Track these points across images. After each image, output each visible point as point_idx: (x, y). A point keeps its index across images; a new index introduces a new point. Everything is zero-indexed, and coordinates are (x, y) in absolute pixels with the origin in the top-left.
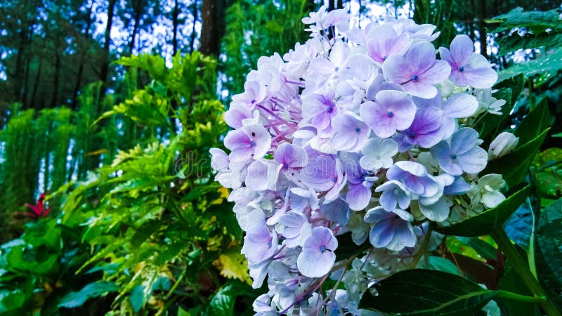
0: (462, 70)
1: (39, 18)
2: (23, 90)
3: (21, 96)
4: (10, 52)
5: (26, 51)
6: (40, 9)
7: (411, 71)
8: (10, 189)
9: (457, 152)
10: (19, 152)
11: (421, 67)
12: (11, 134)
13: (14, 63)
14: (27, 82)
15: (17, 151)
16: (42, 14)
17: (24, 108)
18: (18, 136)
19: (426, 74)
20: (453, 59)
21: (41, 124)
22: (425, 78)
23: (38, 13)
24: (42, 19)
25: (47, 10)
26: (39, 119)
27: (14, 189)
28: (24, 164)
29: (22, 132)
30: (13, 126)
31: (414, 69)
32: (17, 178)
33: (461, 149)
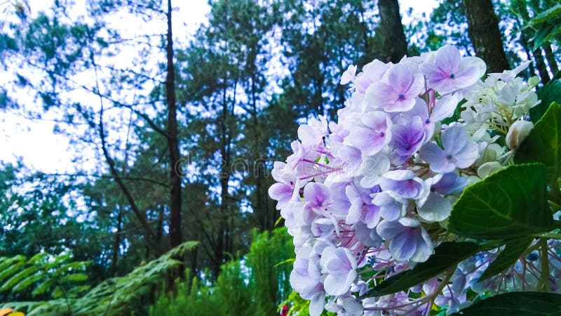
0: (452, 77)
1: (268, 155)
2: (266, 219)
3: (265, 224)
4: (252, 189)
5: (262, 185)
6: (269, 148)
7: (396, 92)
8: (259, 306)
9: (452, 152)
10: (262, 271)
11: (404, 86)
12: (254, 256)
13: (256, 198)
14: (268, 211)
15: (260, 270)
16: (270, 151)
17: (261, 231)
18: (260, 255)
19: (411, 90)
20: (441, 70)
21: (276, 242)
22: (410, 94)
23: (267, 152)
24: (271, 156)
25: (273, 148)
26: (273, 238)
27: (262, 305)
28: (267, 281)
29: (262, 252)
30: (254, 248)
31: (399, 90)
32: (263, 296)
33: (455, 148)
